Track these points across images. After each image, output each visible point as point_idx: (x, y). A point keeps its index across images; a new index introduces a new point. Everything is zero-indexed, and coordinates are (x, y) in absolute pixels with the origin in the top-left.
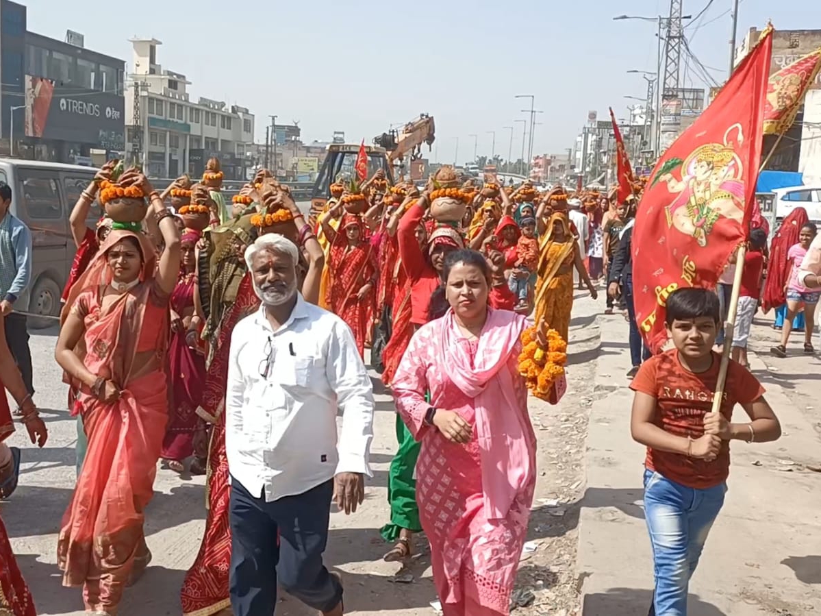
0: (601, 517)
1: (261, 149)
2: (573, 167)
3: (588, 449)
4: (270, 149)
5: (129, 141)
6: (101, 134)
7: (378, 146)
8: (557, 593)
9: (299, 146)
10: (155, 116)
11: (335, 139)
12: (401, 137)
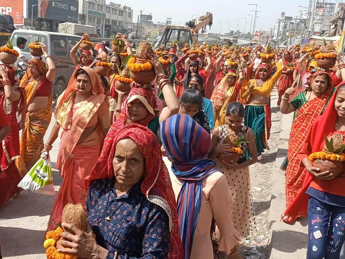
0: (280, 197)
1: (135, 25)
2: (273, 37)
3: (276, 167)
4: (139, 25)
5: (80, 21)
6: (68, 17)
7: (187, 26)
8: (260, 228)
9: (151, 24)
10: (91, 10)
11: (167, 21)
12: (197, 22)
